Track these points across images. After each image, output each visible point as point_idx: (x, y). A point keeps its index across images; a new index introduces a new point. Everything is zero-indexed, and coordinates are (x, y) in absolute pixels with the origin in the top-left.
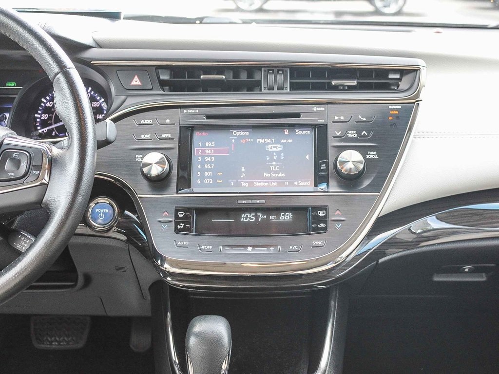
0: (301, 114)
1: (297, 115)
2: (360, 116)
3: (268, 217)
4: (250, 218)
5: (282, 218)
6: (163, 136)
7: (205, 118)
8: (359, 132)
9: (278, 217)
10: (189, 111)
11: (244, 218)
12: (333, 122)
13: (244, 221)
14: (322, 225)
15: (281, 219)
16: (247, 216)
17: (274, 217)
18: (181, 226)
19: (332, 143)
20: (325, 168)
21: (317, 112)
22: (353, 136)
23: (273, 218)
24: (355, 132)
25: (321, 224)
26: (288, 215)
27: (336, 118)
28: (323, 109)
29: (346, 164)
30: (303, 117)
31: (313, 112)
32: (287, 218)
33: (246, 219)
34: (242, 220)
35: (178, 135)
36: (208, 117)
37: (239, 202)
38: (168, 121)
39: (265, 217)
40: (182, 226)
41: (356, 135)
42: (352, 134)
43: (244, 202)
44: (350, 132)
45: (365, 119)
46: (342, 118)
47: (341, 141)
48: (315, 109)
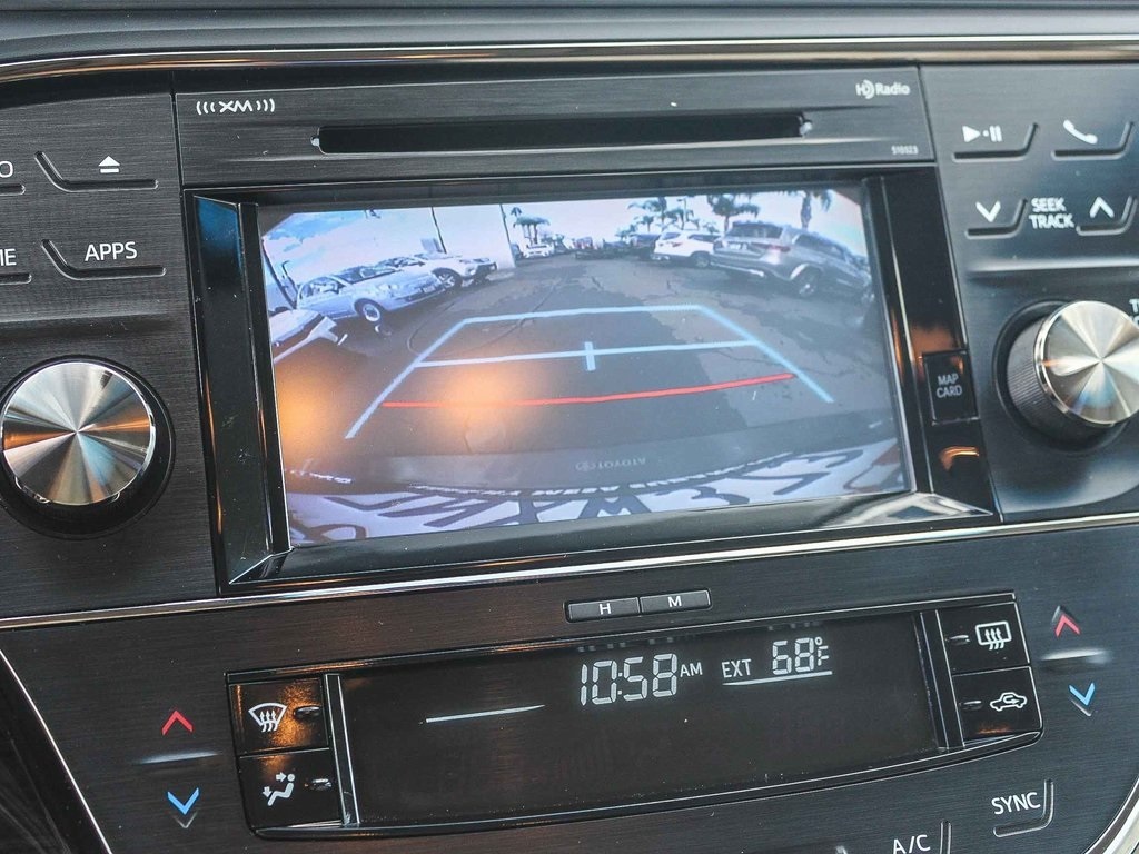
0: (808, 115)
1: (786, 123)
2: (1068, 126)
3: (712, 670)
4: (622, 682)
5: (782, 665)
6: (91, 252)
7: (316, 142)
8: (1077, 207)
9: (763, 667)
10: (226, 107)
11: (595, 688)
12: (960, 155)
13: (597, 701)
14: (1010, 700)
15: (780, 675)
16: (605, 672)
17: (742, 667)
18: (281, 786)
19: (970, 259)
20: (954, 391)
21: (879, 104)
22: (1054, 222)
23: (736, 671)
24: (1059, 204)
25: (1004, 697)
26: (805, 648)
27: (970, 134)
28: (905, 90)
29: (1084, 379)
30: (812, 134)
31: (862, 106)
32: (805, 662)
33: (604, 692)
34: (584, 701)
35: (180, 245)
36: (336, 138)
37: (579, 609)
38: (109, 164)
39: (697, 669)
40: (290, 787)
41: (1068, 221)
42: (1049, 213)
43: (605, 608)
44: (1040, 204)
45: (1091, 139)
46: (996, 134)
47: (1005, 251)
48: (868, 89)
